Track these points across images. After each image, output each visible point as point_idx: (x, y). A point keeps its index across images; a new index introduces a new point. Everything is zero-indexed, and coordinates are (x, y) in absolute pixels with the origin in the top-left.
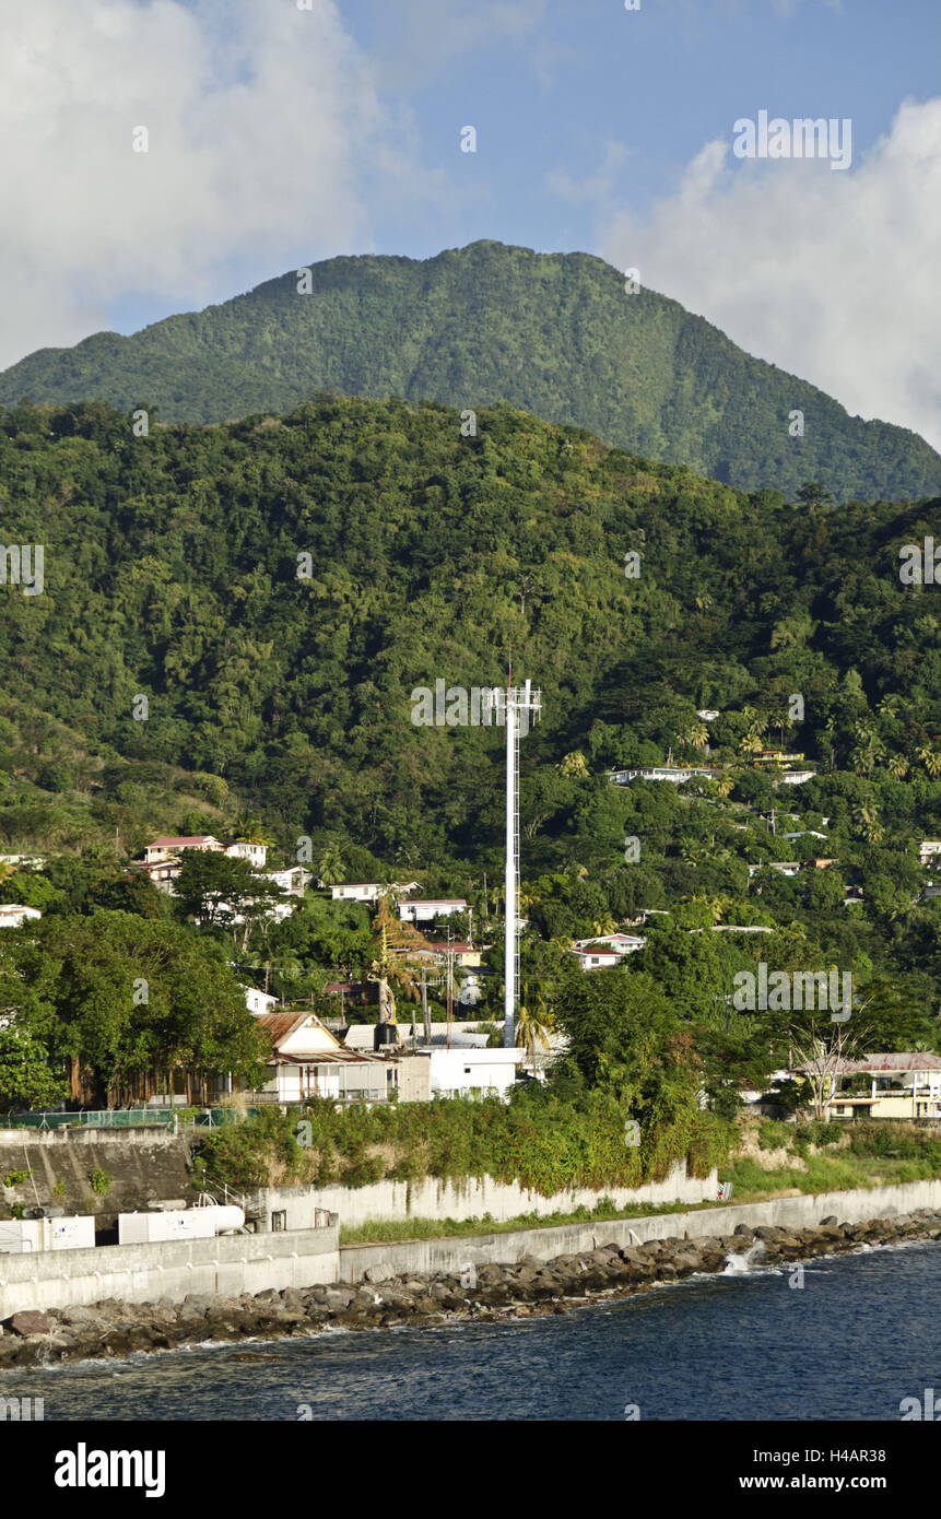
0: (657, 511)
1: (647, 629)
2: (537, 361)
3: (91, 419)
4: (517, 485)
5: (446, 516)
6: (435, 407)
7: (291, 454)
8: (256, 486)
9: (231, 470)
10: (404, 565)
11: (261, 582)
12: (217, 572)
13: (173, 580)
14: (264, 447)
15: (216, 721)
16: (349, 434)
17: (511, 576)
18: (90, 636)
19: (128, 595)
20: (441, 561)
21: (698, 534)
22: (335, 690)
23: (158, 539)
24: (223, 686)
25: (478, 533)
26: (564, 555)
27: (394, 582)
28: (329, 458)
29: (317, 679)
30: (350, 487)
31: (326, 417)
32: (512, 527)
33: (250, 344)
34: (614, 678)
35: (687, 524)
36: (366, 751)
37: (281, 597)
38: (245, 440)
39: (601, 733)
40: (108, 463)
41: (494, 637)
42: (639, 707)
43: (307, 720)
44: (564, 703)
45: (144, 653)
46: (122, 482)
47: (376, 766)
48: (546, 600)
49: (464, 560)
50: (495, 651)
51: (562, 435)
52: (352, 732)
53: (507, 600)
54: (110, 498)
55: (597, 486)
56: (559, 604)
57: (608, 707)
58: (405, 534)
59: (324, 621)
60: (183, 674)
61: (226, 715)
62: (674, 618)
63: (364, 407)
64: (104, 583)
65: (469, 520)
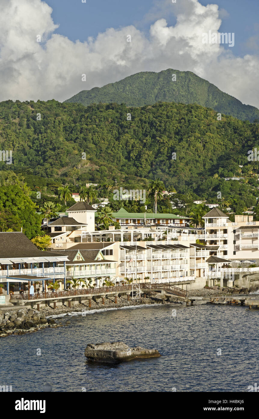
0: (226, 125)
1: (226, 149)
2: (181, 93)
3: (114, 106)
4: (199, 119)
5: (185, 126)
6: (181, 104)
7: (154, 113)
8: (147, 120)
9: (142, 116)
10: (177, 136)
11: (149, 139)
12: (140, 137)
13: (132, 138)
14: (149, 112)
15: (142, 167)
16: (165, 109)
17: (199, 138)
18: (115, 150)
19: (123, 141)
20: (185, 135)
21: (234, 129)
22: (165, 161)
23: (128, 130)
24: (142, 160)
25: (192, 129)
26: (209, 134)
27: (176, 139)
28: (162, 114)
29: (161, 159)
30: (166, 120)
31: (161, 106)
32: (199, 128)
33: (124, 89)
34: (220, 158)
35: (232, 127)
36: (173, 173)
37: (153, 142)
38: (144, 110)
39: (220, 170)
40: (118, 115)
41: (196, 150)
42: (227, 165)
43: (161, 167)
44: (211, 164)
45: (126, 153)
46: (120, 119)
47: (176, 176)
48: (206, 143)
49: (189, 135)
50: (197, 153)
51: (207, 110)
52: (170, 170)
53: (198, 143)
54: (118, 122)
55: (214, 120)
56: (209, 143)
57: (221, 164)
58: (177, 129)
59: (162, 147)
60: (134, 158)
61: (143, 166)
62: (231, 146)
63: (168, 104)
64: (118, 139)
65: (190, 126)
